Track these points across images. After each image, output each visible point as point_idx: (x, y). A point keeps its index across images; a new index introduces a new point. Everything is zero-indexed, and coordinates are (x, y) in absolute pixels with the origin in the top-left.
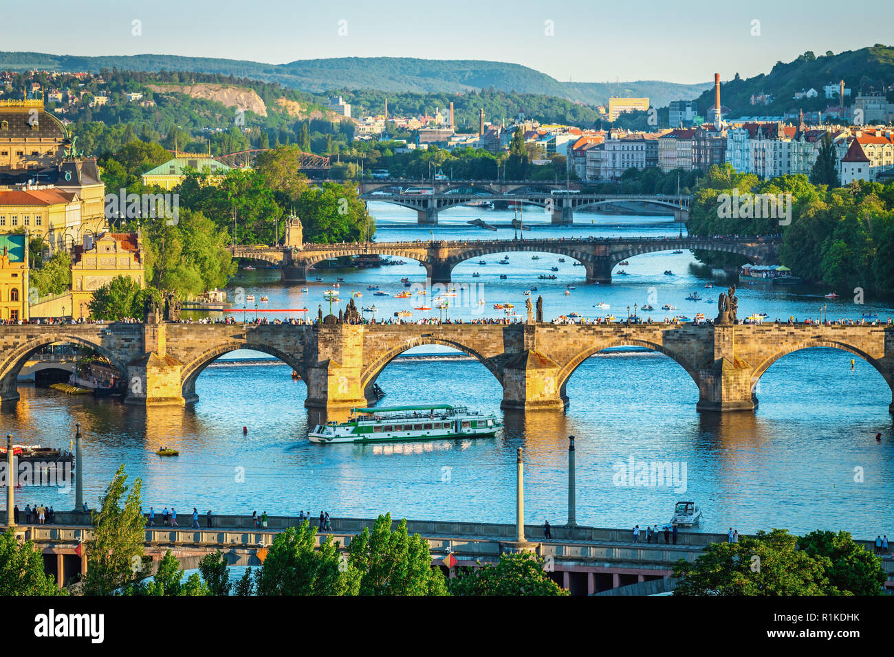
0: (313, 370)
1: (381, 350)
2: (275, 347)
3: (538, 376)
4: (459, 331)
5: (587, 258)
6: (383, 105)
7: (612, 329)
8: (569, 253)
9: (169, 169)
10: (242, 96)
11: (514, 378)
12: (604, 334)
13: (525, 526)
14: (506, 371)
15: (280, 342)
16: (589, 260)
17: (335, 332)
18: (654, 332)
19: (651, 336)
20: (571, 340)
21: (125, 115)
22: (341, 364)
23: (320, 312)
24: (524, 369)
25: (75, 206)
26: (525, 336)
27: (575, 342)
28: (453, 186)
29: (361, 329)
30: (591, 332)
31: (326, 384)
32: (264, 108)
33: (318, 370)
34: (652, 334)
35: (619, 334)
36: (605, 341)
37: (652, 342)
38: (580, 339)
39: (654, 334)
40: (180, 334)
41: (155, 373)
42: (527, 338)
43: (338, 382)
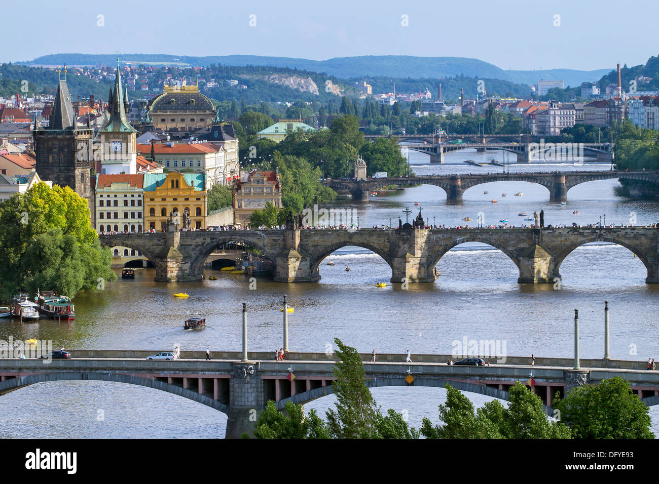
0: (396, 259)
1: (441, 246)
2: (371, 244)
3: (542, 262)
4: (490, 233)
5: (551, 185)
6: (392, 86)
7: (590, 231)
8: (539, 181)
9: (275, 129)
10: (302, 81)
11: (526, 263)
12: (585, 234)
13: (580, 360)
14: (521, 258)
15: (374, 241)
16: (552, 186)
17: (410, 234)
18: (618, 233)
19: (615, 235)
20: (563, 239)
21: (229, 95)
22: (414, 255)
23: (400, 222)
24: (534, 258)
25: (221, 154)
26: (534, 236)
27: (566, 239)
28: (451, 138)
29: (426, 232)
30: (577, 233)
31: (405, 268)
32: (317, 89)
33: (399, 259)
34: (616, 234)
35: (595, 234)
36: (586, 239)
37: (617, 239)
38: (570, 238)
39: (618, 234)
40: (310, 236)
41: (293, 262)
42: (535, 237)
43: (413, 266)
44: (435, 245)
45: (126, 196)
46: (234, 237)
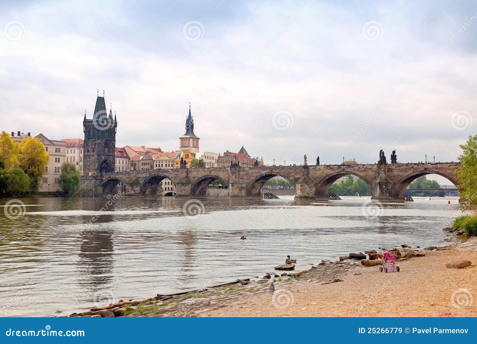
1: (254, 177)
7: (337, 167)
12: (334, 169)
20: (321, 172)
23: (232, 162)
27: (323, 172)
30: (329, 168)
34: (353, 168)
35: (340, 169)
36: (334, 172)
37: (353, 172)
38: (325, 171)
39: (354, 169)
40: (192, 172)
41: (180, 186)
42: (304, 171)
43: (236, 189)
44: (251, 176)
45: (166, 162)
46: (159, 173)
